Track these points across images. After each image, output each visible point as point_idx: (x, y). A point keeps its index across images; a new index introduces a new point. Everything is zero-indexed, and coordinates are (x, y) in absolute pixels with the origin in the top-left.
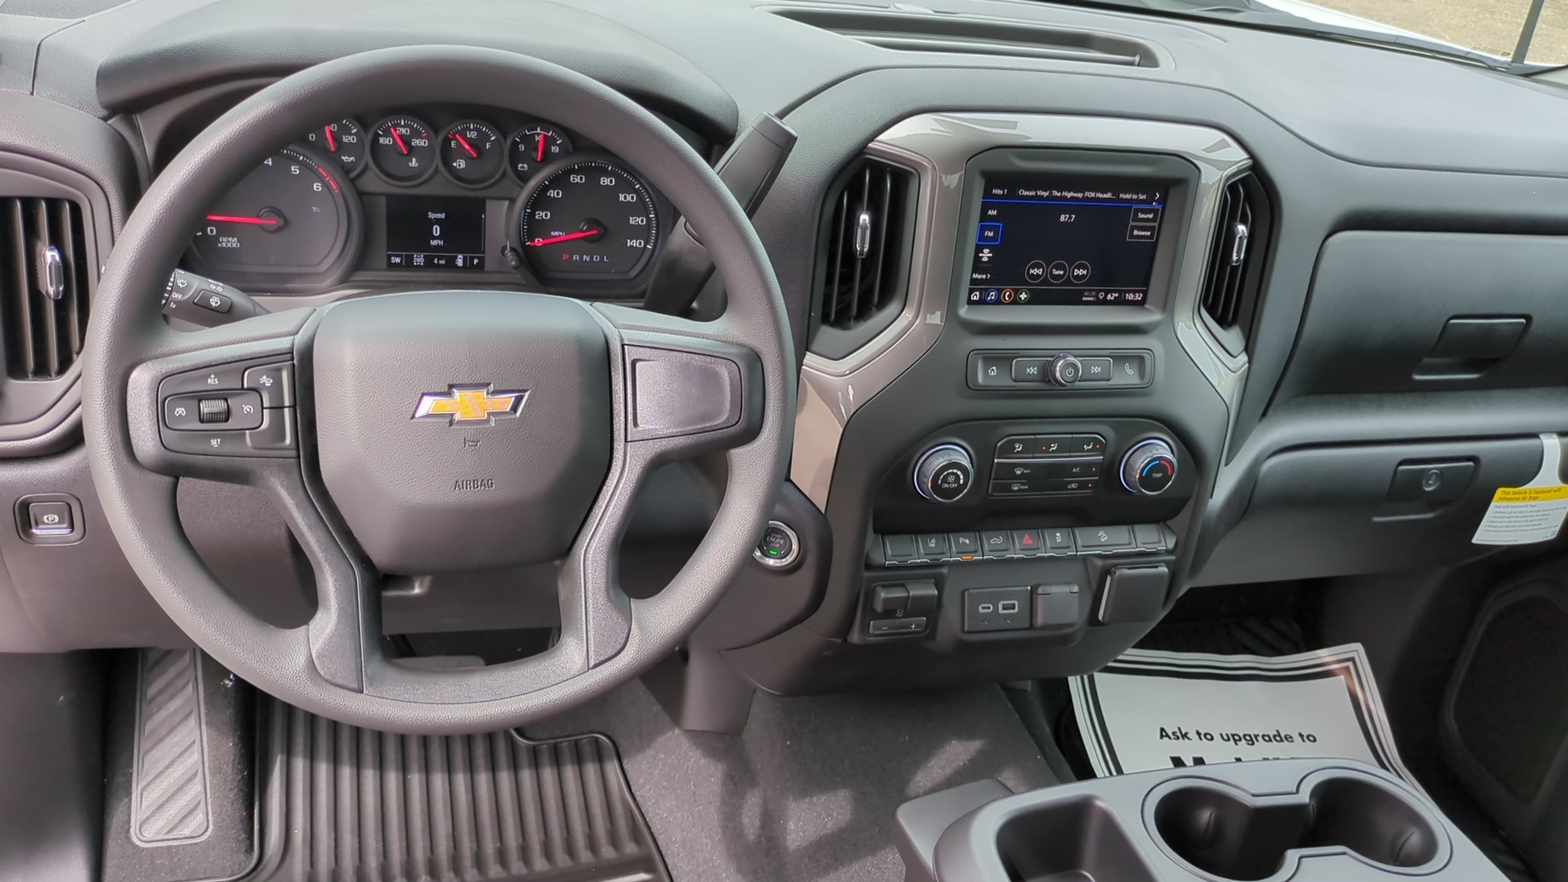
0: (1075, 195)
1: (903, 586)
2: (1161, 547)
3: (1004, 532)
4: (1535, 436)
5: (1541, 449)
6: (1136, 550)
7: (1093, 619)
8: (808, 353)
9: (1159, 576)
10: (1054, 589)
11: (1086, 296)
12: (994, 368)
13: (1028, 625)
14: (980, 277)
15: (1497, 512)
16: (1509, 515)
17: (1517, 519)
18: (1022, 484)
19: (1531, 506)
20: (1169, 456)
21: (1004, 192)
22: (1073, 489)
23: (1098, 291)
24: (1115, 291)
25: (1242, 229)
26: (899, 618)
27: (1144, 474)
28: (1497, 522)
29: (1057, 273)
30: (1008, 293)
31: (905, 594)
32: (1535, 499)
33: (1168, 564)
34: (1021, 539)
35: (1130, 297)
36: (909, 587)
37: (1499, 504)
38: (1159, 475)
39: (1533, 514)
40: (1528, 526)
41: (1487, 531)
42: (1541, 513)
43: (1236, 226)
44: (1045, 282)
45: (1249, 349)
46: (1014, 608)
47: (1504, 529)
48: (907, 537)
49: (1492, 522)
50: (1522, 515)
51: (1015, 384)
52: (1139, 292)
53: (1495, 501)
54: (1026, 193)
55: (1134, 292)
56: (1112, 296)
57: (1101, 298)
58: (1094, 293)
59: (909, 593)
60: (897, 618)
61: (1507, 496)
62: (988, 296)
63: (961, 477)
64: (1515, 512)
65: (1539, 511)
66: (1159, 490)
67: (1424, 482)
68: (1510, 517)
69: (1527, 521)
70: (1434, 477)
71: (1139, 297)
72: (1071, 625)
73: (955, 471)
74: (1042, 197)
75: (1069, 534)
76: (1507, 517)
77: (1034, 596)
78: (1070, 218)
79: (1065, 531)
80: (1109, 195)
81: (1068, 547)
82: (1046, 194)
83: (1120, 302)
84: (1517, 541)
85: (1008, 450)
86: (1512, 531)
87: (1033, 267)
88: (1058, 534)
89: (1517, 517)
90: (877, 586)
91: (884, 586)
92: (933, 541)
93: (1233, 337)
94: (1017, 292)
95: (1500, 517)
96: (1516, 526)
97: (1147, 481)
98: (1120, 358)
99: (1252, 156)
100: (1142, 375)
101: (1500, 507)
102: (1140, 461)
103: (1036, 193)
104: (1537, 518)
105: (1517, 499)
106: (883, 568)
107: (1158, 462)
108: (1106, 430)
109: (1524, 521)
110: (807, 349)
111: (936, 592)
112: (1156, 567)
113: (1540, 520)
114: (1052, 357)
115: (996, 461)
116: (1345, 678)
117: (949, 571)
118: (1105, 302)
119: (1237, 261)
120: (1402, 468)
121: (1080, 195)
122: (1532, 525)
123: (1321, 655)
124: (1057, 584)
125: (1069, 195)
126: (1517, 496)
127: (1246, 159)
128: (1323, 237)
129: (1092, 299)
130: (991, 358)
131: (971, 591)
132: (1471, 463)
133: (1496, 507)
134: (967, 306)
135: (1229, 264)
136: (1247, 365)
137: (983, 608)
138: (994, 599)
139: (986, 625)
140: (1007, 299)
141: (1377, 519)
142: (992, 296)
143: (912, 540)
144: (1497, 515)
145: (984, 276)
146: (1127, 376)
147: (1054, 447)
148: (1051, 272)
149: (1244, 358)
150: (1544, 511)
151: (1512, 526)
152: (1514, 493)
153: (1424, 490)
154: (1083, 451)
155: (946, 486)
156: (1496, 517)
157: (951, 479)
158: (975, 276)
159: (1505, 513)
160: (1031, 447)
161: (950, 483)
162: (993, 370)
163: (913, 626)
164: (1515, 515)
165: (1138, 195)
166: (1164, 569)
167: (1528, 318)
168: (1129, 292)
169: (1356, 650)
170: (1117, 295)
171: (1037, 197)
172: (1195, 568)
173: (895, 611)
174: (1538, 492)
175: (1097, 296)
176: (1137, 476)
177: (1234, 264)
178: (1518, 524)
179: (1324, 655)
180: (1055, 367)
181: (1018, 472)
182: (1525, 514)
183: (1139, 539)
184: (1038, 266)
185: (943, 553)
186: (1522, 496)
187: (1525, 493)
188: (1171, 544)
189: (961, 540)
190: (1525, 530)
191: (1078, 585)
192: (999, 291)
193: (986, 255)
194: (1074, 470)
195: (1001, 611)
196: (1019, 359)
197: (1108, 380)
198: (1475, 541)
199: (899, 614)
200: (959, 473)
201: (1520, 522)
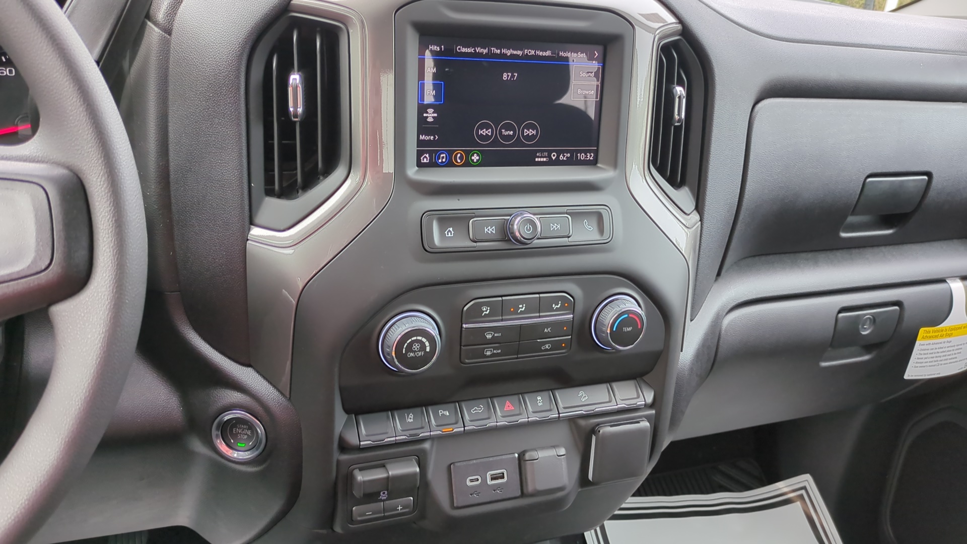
0: (515, 52)
1: (383, 466)
2: (640, 402)
3: (484, 401)
4: (942, 281)
5: (950, 292)
6: (616, 407)
7: (583, 481)
8: (252, 226)
9: (641, 432)
10: (541, 454)
11: (538, 157)
12: (451, 229)
13: (519, 493)
14: (427, 138)
15: (922, 350)
16: (932, 351)
17: (938, 355)
18: (495, 348)
19: (948, 342)
20: (638, 310)
21: (441, 48)
22: (546, 350)
23: (550, 152)
24: (567, 152)
25: (679, 90)
26: (384, 501)
27: (614, 329)
28: (922, 358)
29: (506, 133)
30: (459, 155)
31: (384, 475)
32: (950, 335)
33: (648, 418)
34: (502, 407)
35: (582, 156)
36: (388, 466)
37: (922, 342)
38: (630, 329)
39: (950, 349)
40: (947, 360)
41: (915, 367)
42: (956, 348)
43: (675, 87)
44: (496, 143)
45: (699, 207)
46: (503, 477)
47: (928, 364)
48: (384, 414)
49: (918, 359)
50: (942, 350)
51: (475, 244)
52: (590, 151)
53: (919, 340)
54: (464, 50)
55: (586, 152)
56: (564, 156)
57: (554, 158)
58: (546, 154)
59: (389, 473)
60: (381, 500)
61: (928, 335)
62: (439, 158)
63: (427, 344)
64: (936, 349)
65: (954, 346)
66: (632, 344)
67: (860, 327)
68: (932, 353)
69: (945, 356)
70: (868, 322)
71: (590, 157)
72: (561, 489)
73: (419, 338)
74: (480, 55)
75: (550, 397)
76: (930, 354)
77: (522, 462)
78: (513, 76)
79: (546, 394)
80: (548, 53)
81: (550, 410)
82: (485, 51)
83: (572, 162)
84: (939, 374)
85: (475, 313)
86: (935, 366)
87: (482, 127)
88: (539, 398)
89: (938, 352)
90: (354, 469)
91: (361, 469)
92: (411, 416)
93: (684, 196)
94: (468, 153)
95: (924, 354)
96: (937, 361)
97: (619, 336)
98: (577, 215)
99: (680, 21)
100: (601, 231)
101: (924, 345)
102: (609, 316)
103: (475, 50)
104: (953, 352)
105: (936, 337)
106: (360, 449)
107: (626, 316)
108: (572, 287)
109: (944, 356)
110: (252, 223)
111: (418, 470)
112: (638, 422)
113: (955, 354)
114: (510, 215)
115: (464, 326)
116: (801, 504)
117: (432, 446)
118: (558, 163)
119: (679, 121)
120: (841, 315)
121: (519, 53)
122: (950, 359)
123: (781, 487)
124: (543, 448)
125: (509, 52)
126: (937, 334)
127: (676, 23)
128: (752, 105)
129: (545, 159)
130: (446, 219)
131: (456, 464)
132: (897, 308)
133: (921, 345)
134: (417, 168)
135: (672, 125)
136: (700, 223)
137: (472, 481)
138: (482, 469)
139: (476, 499)
140: (459, 161)
141: (824, 364)
142: (443, 158)
143: (388, 417)
144: (922, 352)
145: (432, 138)
146: (586, 233)
147: (522, 308)
148: (501, 132)
149: (695, 217)
150: (958, 345)
151: (935, 361)
152: (935, 332)
153: (861, 334)
154: (552, 310)
155: (412, 354)
156: (921, 354)
157: (416, 347)
158: (422, 137)
159: (928, 350)
160: (501, 309)
161: (415, 351)
162: (449, 231)
163: (400, 508)
164: (936, 351)
165: (577, 53)
166: (645, 424)
167: (929, 174)
168: (581, 152)
169: (806, 480)
170: (569, 155)
171: (476, 54)
172: (674, 422)
173: (378, 494)
174: (952, 330)
175: (549, 156)
176: (609, 332)
177: (676, 124)
178: (939, 359)
179: (782, 486)
180: (513, 225)
181: (489, 337)
182: (944, 350)
183: (618, 396)
184: (487, 127)
185: (422, 428)
186: (940, 334)
187: (942, 331)
188: (649, 397)
189: (441, 412)
190: (944, 364)
191: (565, 448)
192: (450, 153)
193: (430, 115)
194: (546, 330)
195: (489, 482)
196: (475, 219)
197: (569, 237)
198: (906, 377)
199: (383, 496)
200: (424, 340)
201: (940, 357)
